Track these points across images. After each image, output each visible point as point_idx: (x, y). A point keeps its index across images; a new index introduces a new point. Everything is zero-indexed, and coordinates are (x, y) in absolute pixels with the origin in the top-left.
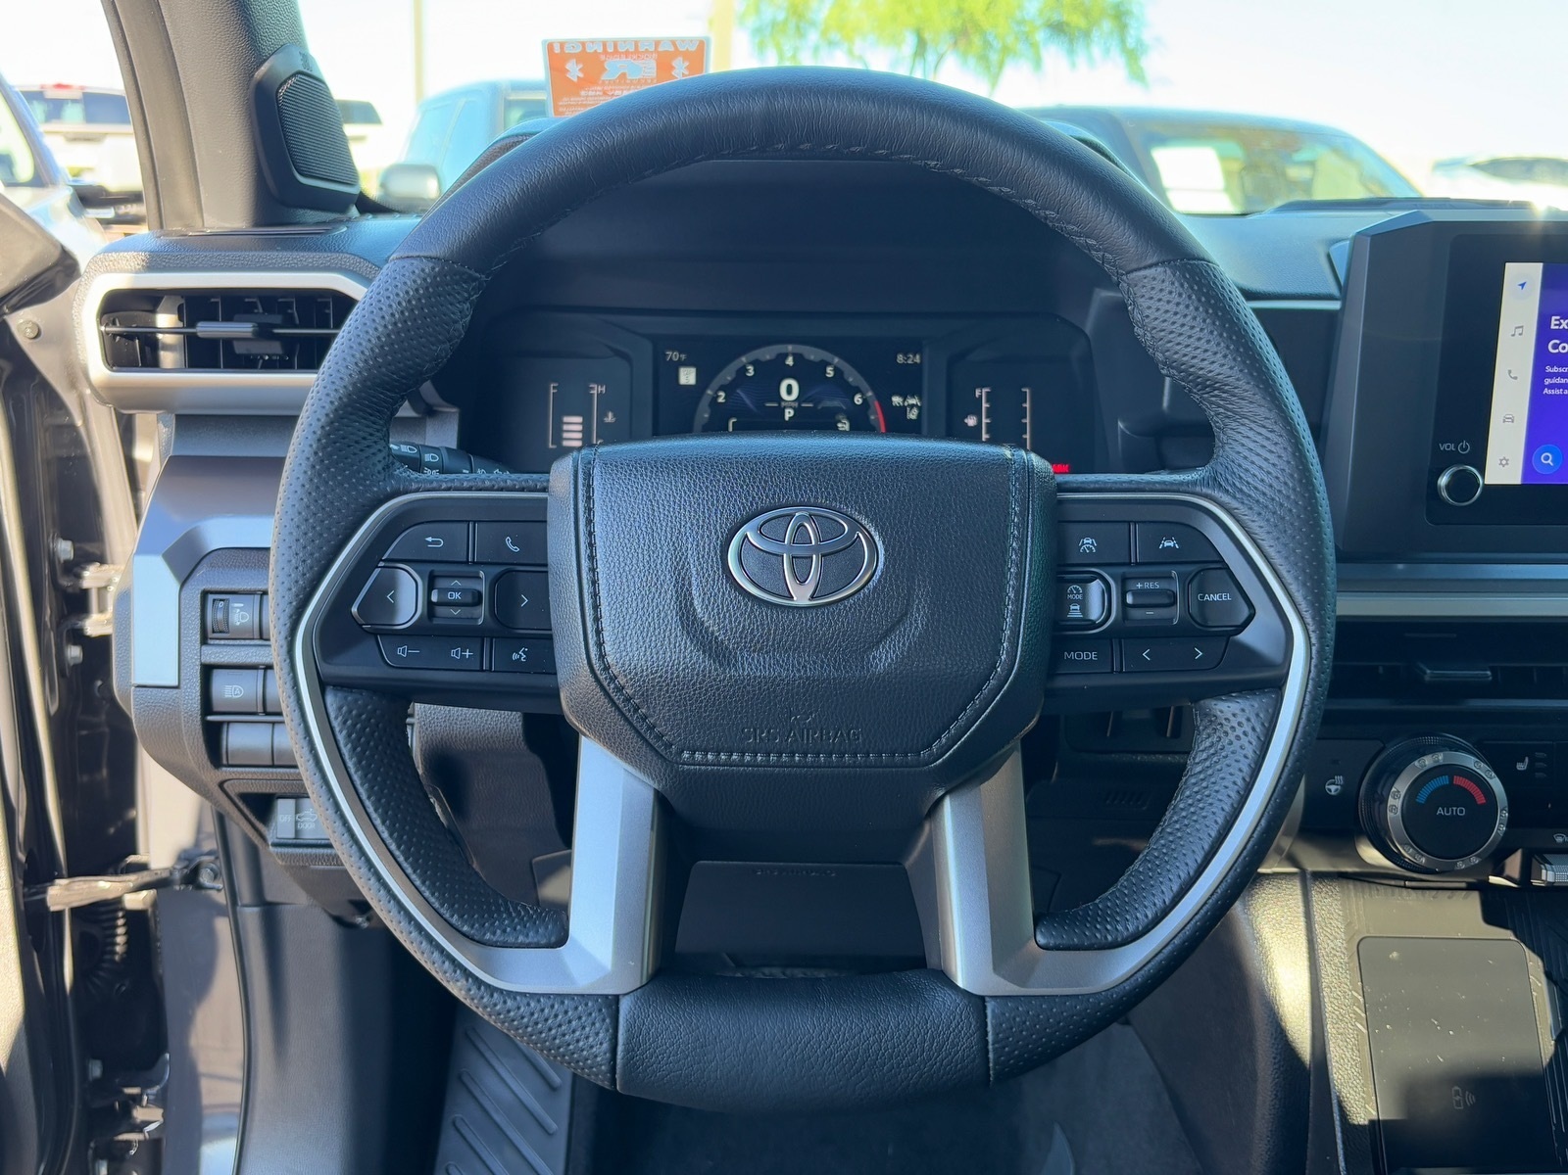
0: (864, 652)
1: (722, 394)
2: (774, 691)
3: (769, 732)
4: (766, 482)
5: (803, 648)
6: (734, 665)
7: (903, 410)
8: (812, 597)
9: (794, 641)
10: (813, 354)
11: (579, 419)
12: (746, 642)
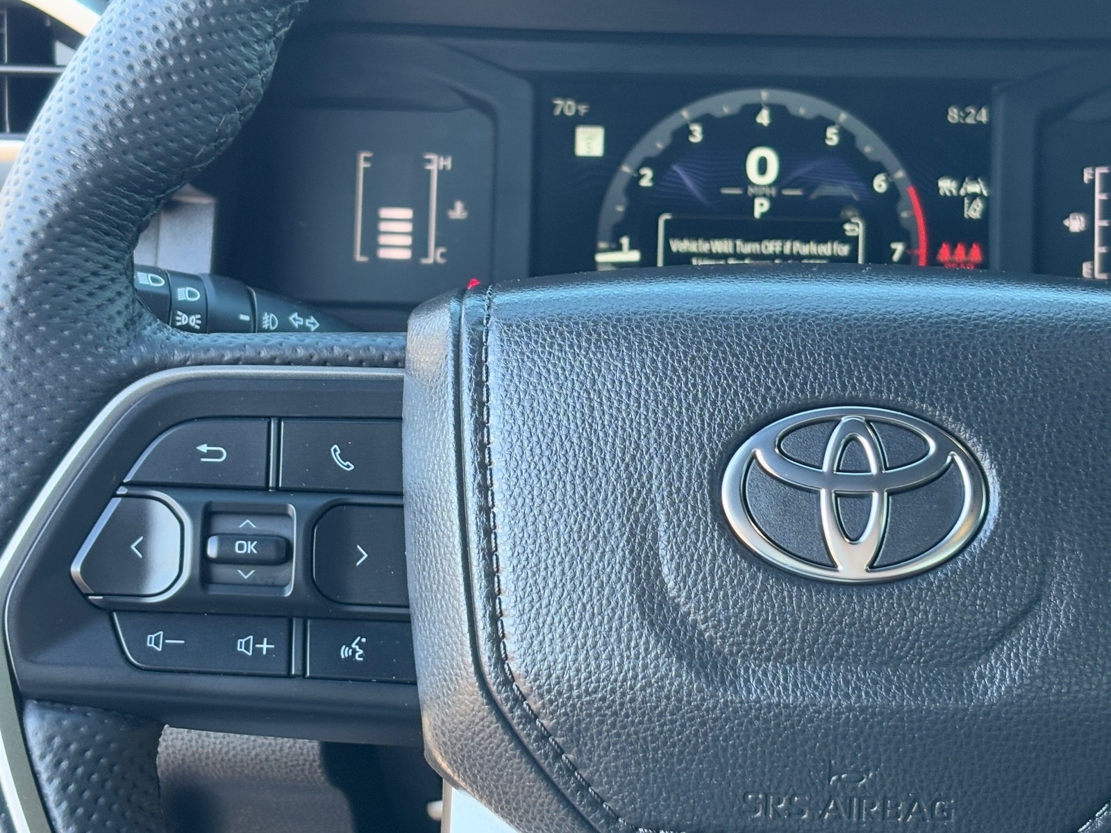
0: (964, 665)
1: (648, 173)
2: (803, 731)
3: (790, 801)
4: (790, 362)
5: (855, 655)
6: (732, 682)
7: (956, 203)
8: (872, 567)
9: (838, 643)
10: (804, 106)
11: (407, 213)
12: (753, 643)
